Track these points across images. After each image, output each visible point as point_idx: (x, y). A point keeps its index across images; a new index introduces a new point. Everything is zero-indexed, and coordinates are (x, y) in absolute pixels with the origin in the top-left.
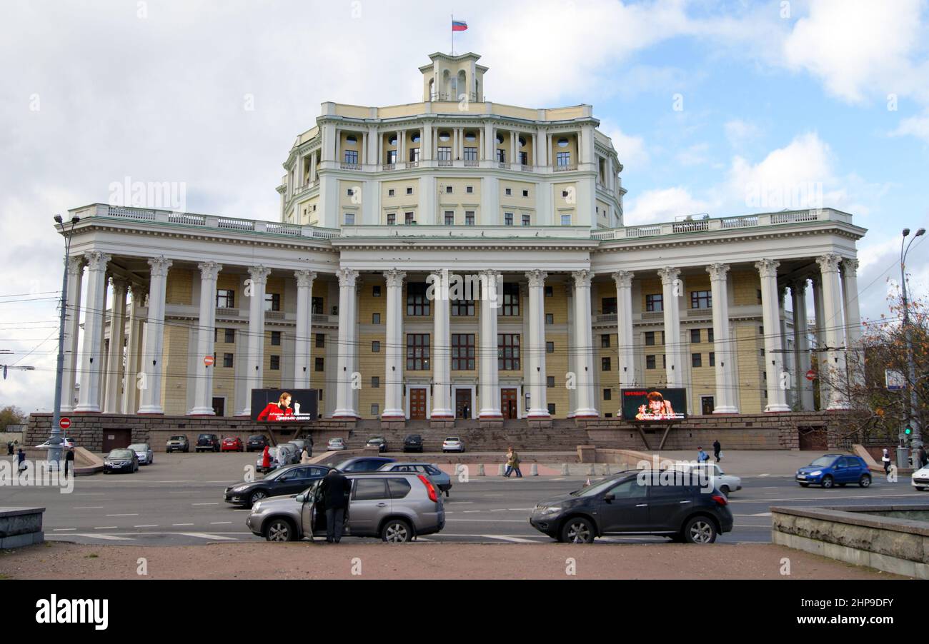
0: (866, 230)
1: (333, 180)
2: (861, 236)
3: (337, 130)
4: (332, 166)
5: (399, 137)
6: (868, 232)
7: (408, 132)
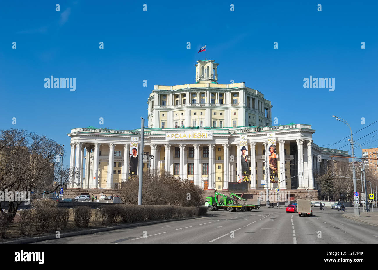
0: (315, 130)
1: (157, 111)
2: (314, 132)
3: (159, 94)
4: (157, 107)
5: (179, 96)
6: (316, 131)
7: (182, 94)
